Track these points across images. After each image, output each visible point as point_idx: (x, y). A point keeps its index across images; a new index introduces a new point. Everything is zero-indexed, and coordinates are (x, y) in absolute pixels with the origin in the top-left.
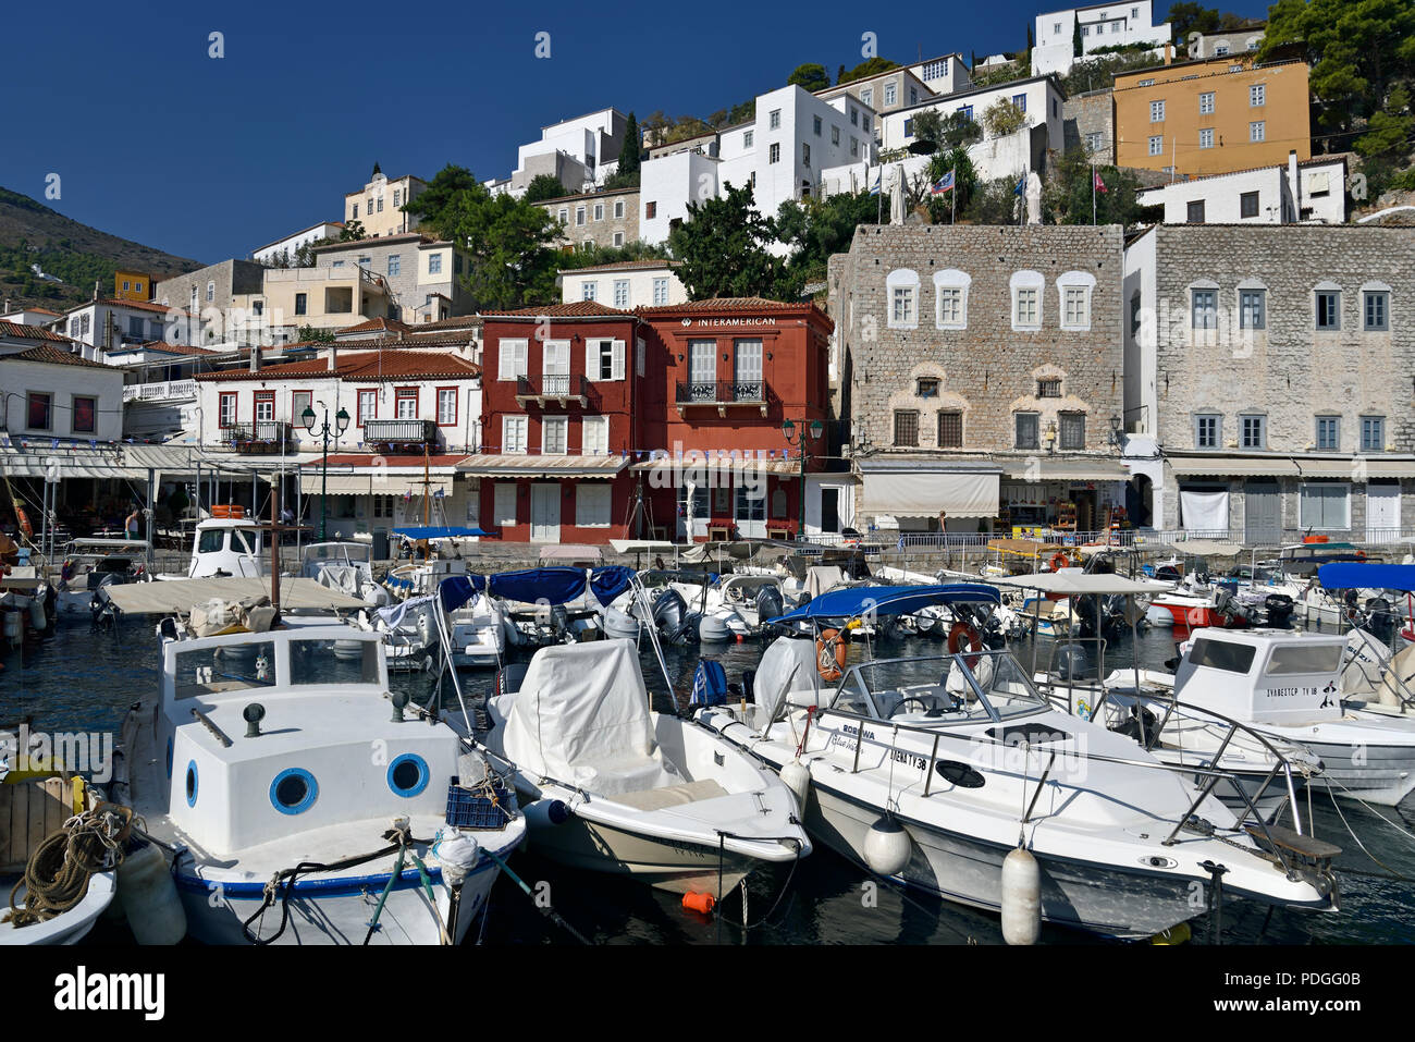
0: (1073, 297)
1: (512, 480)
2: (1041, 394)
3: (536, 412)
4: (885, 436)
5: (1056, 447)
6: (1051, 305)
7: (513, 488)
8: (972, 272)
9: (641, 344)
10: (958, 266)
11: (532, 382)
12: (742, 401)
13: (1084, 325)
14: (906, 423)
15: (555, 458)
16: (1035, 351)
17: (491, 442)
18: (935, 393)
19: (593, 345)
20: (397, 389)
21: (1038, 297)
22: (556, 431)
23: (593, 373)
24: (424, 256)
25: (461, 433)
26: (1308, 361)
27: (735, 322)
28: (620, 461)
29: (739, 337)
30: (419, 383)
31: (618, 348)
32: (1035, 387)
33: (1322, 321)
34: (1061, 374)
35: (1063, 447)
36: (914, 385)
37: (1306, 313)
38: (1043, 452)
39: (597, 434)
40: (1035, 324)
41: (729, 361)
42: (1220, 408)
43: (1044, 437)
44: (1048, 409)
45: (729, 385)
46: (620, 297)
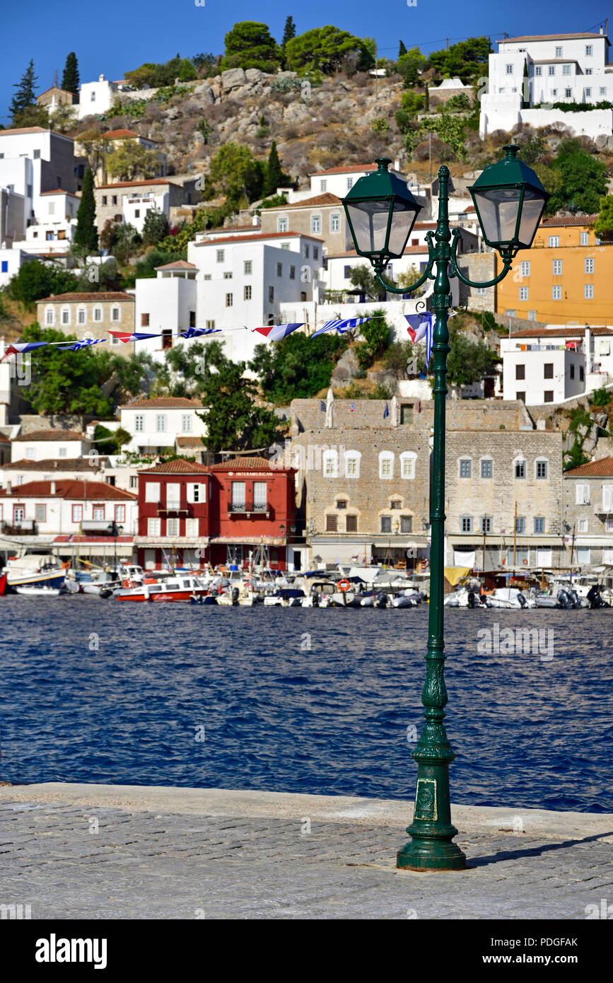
0: (407, 463)
1: (152, 549)
2: (393, 507)
3: (164, 516)
4: (322, 526)
5: (399, 532)
6: (397, 467)
7: (154, 552)
8: (362, 451)
9: (212, 486)
10: (355, 449)
11: (162, 504)
12: (257, 511)
13: (412, 476)
14: (332, 522)
15: (172, 539)
16: (390, 488)
17: (143, 531)
18: (345, 507)
19: (190, 487)
20: (94, 505)
21: (392, 464)
22: (173, 524)
23: (190, 499)
25: (129, 526)
26: (511, 493)
27: (254, 474)
28: (207, 539)
29: (255, 481)
30: (105, 502)
31: (202, 488)
32: (390, 504)
33: (518, 475)
34: (401, 498)
35: (402, 531)
36: (336, 504)
37: (510, 471)
38: (393, 534)
39: (193, 525)
40: (389, 476)
41: (250, 492)
42: (472, 514)
43: (394, 527)
44: (396, 515)
45: (250, 505)
46: (161, 426)
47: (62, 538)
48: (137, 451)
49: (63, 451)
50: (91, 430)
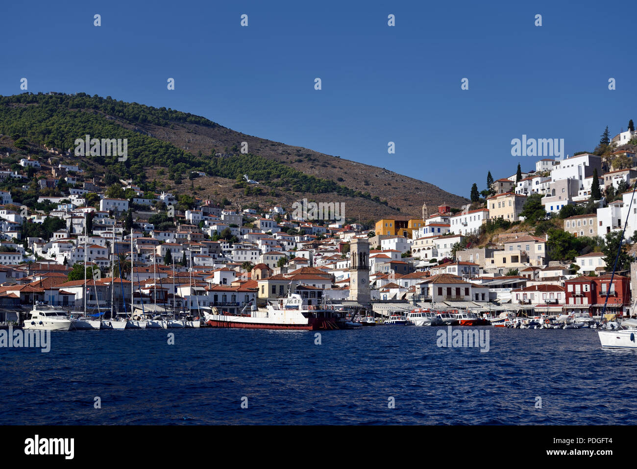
1: (571, 309)
3: (574, 297)
9: (593, 285)
11: (574, 292)
12: (611, 294)
15: (578, 305)
17: (567, 302)
19: (584, 286)
20: (550, 293)
22: (578, 299)
23: (584, 290)
24: (536, 245)
25: (562, 301)
27: (610, 280)
28: (590, 305)
30: (554, 292)
31: (588, 286)
39: (586, 300)
41: (609, 287)
45: (609, 292)
46: (591, 263)
47: (539, 306)
48: (582, 273)
49: (556, 274)
50: (569, 266)
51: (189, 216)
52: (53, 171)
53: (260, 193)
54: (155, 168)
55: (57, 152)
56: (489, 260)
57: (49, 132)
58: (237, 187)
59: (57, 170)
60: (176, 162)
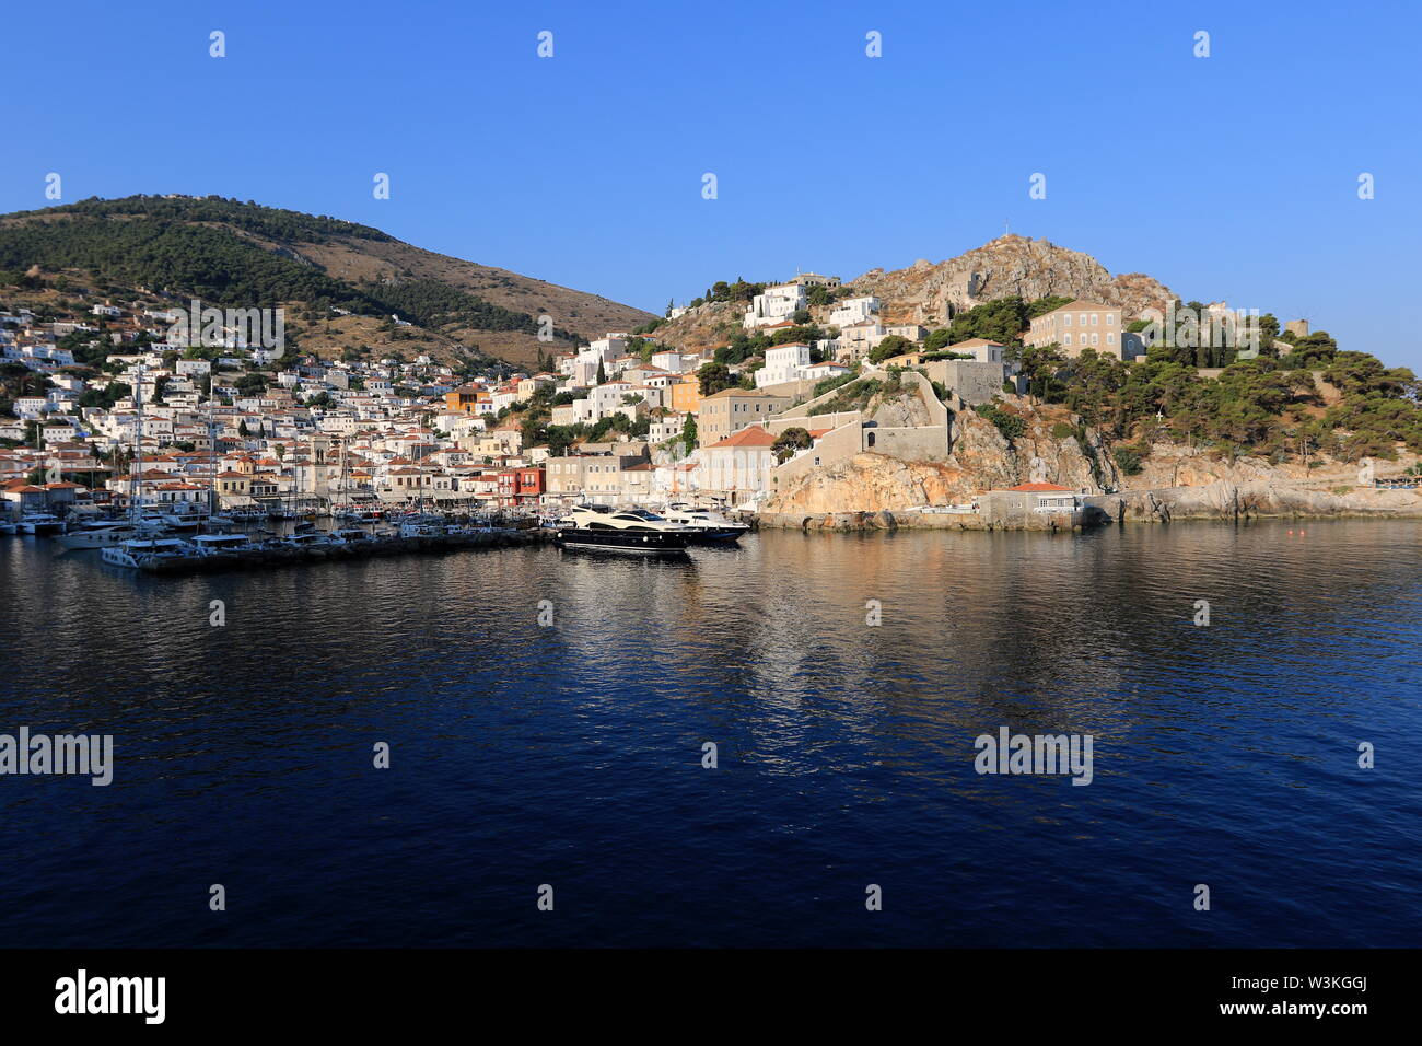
3: (504, 487)
9: (518, 476)
17: (499, 491)
20: (488, 483)
22: (506, 489)
24: (518, 434)
25: (495, 490)
27: (531, 472)
30: (491, 482)
39: (512, 489)
41: (530, 479)
45: (529, 483)
51: (282, 378)
52: (136, 320)
53: (408, 336)
54: (290, 303)
55: (148, 292)
56: (478, 447)
57: (152, 258)
58: (383, 329)
59: (140, 318)
60: (319, 294)
